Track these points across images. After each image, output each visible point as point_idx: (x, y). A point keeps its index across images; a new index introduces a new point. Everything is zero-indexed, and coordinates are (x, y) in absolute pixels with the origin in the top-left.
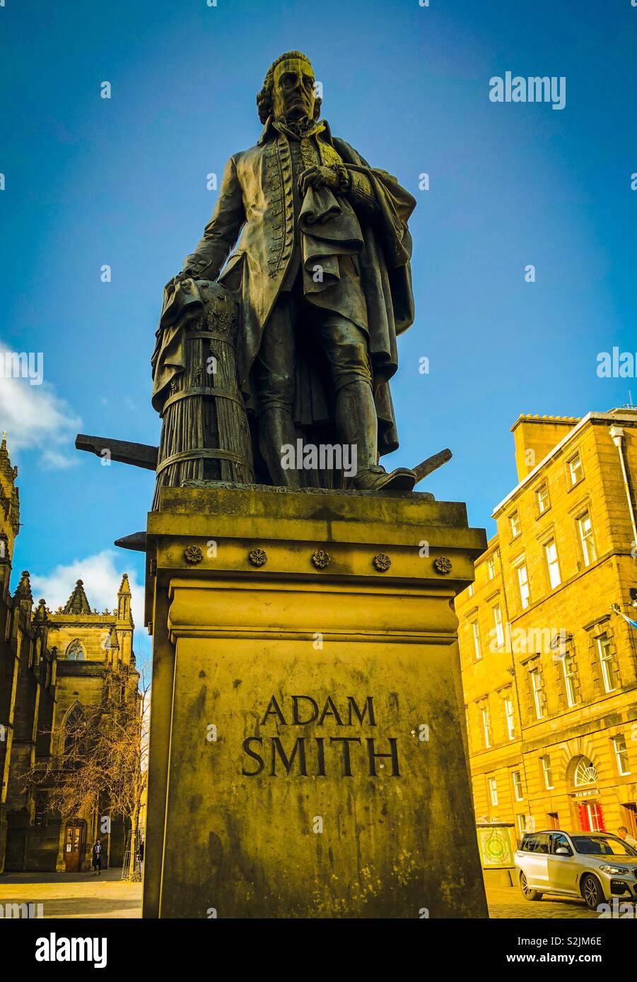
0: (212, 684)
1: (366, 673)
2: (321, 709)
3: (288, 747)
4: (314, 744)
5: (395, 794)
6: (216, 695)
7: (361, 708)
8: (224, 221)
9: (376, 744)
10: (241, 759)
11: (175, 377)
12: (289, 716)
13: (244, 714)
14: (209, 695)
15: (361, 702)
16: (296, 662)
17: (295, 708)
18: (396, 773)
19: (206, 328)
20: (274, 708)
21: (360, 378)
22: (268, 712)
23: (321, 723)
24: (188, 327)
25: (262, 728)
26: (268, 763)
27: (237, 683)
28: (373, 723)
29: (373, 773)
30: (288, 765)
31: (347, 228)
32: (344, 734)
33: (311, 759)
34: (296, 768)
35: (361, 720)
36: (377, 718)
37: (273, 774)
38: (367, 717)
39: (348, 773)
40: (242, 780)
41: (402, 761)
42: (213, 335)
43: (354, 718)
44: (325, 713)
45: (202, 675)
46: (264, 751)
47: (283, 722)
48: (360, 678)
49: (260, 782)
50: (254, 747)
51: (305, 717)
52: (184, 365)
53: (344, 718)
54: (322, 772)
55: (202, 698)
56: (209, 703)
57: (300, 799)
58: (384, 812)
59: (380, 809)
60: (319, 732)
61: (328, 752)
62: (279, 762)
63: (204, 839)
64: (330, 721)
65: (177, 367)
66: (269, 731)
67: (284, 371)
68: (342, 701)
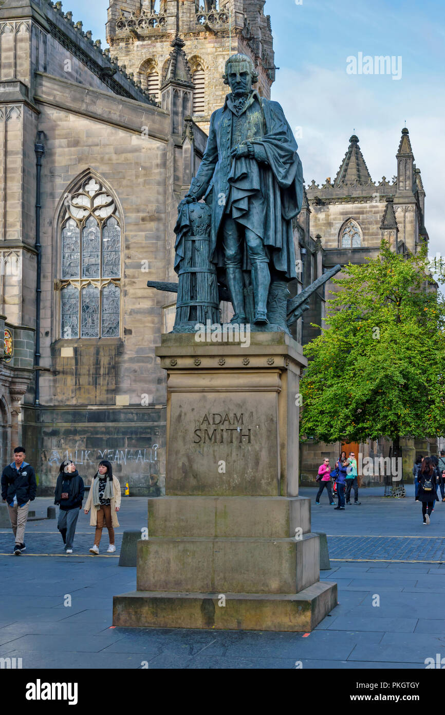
0: (183, 410)
1: (241, 404)
2: (223, 419)
3: (210, 433)
4: (220, 431)
5: (248, 449)
6: (185, 414)
7: (238, 418)
8: (210, 154)
9: (243, 431)
10: (193, 437)
11: (181, 261)
12: (211, 422)
13: (195, 421)
14: (183, 414)
15: (239, 415)
16: (215, 401)
17: (214, 419)
18: (249, 442)
19: (193, 235)
20: (206, 419)
21: (257, 261)
22: (204, 420)
23: (223, 424)
24: (185, 234)
25: (201, 426)
26: (203, 438)
27: (193, 410)
28: (242, 423)
29: (241, 442)
30: (210, 439)
31: (252, 182)
32: (231, 428)
33: (218, 437)
34: (213, 440)
35: (238, 422)
36: (244, 422)
37: (204, 442)
38: (240, 421)
39: (232, 442)
40: (194, 445)
41: (252, 437)
42: (196, 238)
43: (235, 421)
44: (225, 420)
45: (180, 406)
46: (202, 435)
47: (209, 424)
48: (239, 406)
49: (200, 445)
50: (198, 433)
51: (217, 422)
52: (183, 256)
53: (232, 421)
54: (222, 442)
55: (180, 416)
56: (183, 417)
57: (214, 451)
58: (244, 456)
59: (242, 455)
60: (222, 427)
61: (225, 434)
62: (207, 438)
63: (180, 464)
64: (226, 423)
65: (181, 257)
66: (204, 427)
67: (232, 248)
68: (231, 415)
